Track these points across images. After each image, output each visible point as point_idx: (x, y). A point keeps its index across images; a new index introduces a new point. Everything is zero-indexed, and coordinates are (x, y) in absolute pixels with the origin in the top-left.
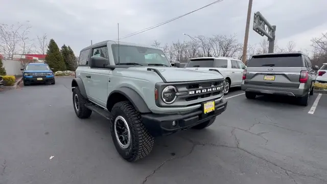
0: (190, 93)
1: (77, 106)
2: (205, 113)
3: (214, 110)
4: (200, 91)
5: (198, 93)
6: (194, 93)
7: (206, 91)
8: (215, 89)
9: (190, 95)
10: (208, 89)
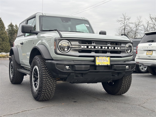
0: (82, 47)
1: (12, 73)
2: (97, 65)
3: (109, 65)
4: (93, 47)
5: (91, 48)
6: (86, 47)
7: (100, 47)
8: (113, 48)
9: (82, 48)
10: (103, 47)
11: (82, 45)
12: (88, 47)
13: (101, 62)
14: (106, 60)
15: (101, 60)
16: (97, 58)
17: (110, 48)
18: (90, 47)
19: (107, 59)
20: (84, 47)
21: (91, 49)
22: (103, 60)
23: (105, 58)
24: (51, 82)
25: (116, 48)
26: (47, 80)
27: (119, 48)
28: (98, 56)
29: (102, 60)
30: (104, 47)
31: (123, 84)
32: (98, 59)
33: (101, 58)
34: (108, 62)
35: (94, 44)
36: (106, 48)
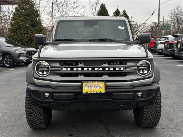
0: (64, 69)
2: (84, 93)
3: (103, 93)
4: (80, 69)
5: (77, 70)
6: (69, 69)
7: (90, 69)
8: (112, 69)
9: (64, 71)
10: (95, 68)
11: (64, 67)
12: (72, 69)
13: (91, 89)
14: (98, 86)
15: (90, 87)
16: (84, 84)
17: (107, 69)
18: (75, 69)
19: (101, 85)
20: (67, 69)
21: (77, 72)
22: (94, 86)
23: (97, 84)
24: (36, 110)
25: (117, 69)
26: (30, 108)
27: (122, 69)
28: (86, 81)
29: (92, 87)
30: (97, 68)
31: (144, 116)
32: (86, 85)
33: (91, 84)
34: (102, 89)
35: (82, 65)
36: (101, 69)
